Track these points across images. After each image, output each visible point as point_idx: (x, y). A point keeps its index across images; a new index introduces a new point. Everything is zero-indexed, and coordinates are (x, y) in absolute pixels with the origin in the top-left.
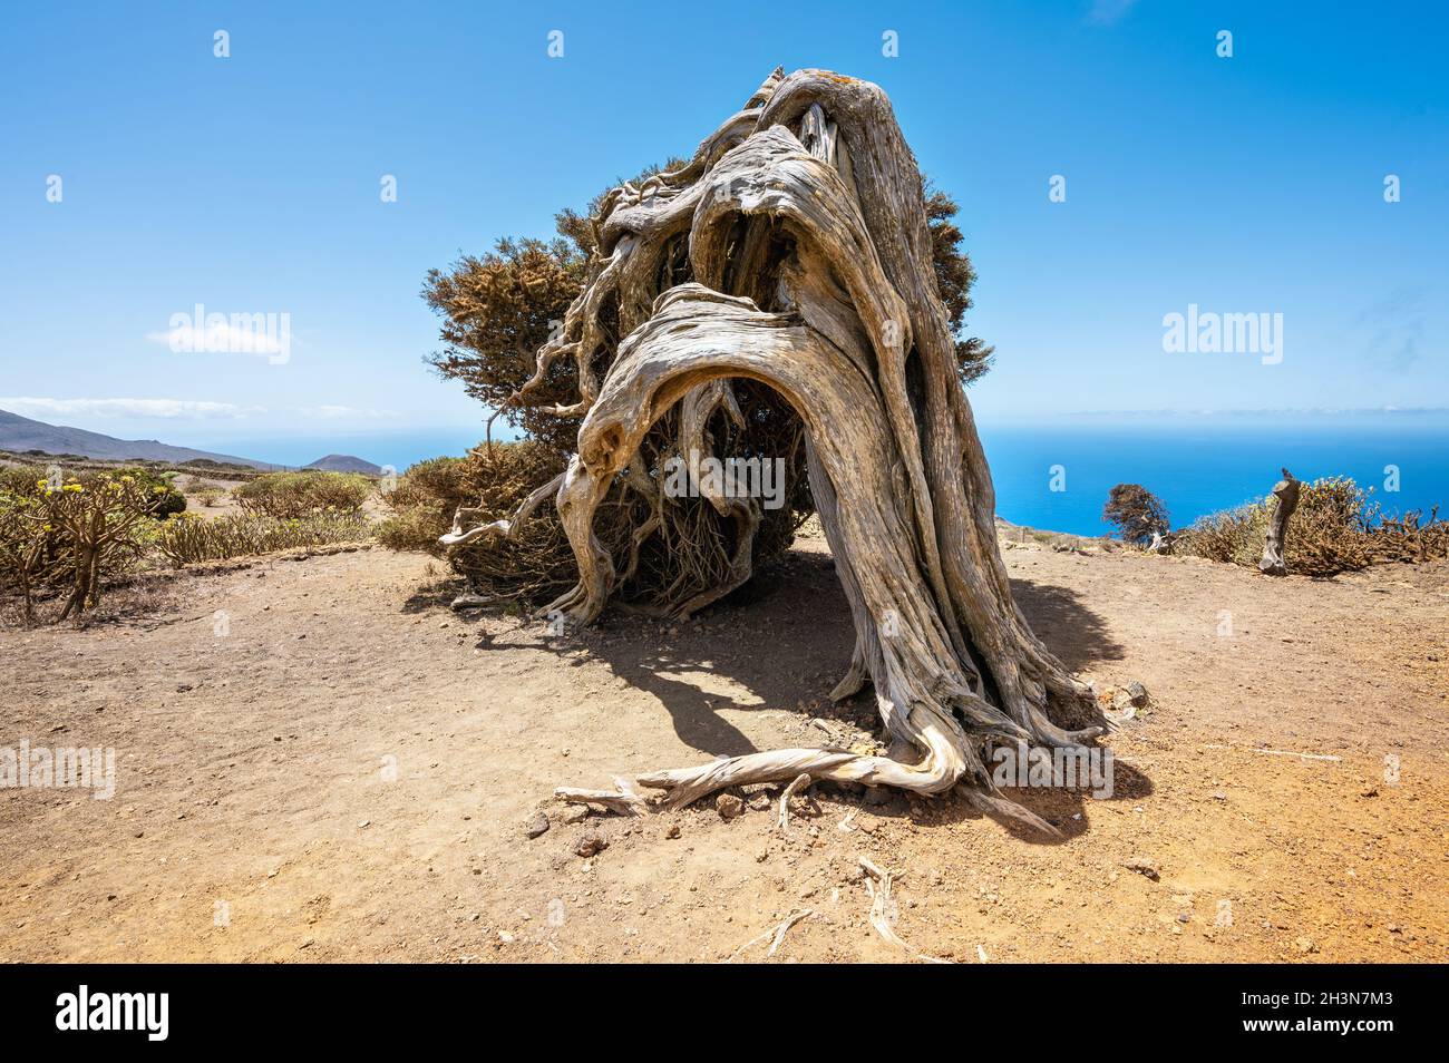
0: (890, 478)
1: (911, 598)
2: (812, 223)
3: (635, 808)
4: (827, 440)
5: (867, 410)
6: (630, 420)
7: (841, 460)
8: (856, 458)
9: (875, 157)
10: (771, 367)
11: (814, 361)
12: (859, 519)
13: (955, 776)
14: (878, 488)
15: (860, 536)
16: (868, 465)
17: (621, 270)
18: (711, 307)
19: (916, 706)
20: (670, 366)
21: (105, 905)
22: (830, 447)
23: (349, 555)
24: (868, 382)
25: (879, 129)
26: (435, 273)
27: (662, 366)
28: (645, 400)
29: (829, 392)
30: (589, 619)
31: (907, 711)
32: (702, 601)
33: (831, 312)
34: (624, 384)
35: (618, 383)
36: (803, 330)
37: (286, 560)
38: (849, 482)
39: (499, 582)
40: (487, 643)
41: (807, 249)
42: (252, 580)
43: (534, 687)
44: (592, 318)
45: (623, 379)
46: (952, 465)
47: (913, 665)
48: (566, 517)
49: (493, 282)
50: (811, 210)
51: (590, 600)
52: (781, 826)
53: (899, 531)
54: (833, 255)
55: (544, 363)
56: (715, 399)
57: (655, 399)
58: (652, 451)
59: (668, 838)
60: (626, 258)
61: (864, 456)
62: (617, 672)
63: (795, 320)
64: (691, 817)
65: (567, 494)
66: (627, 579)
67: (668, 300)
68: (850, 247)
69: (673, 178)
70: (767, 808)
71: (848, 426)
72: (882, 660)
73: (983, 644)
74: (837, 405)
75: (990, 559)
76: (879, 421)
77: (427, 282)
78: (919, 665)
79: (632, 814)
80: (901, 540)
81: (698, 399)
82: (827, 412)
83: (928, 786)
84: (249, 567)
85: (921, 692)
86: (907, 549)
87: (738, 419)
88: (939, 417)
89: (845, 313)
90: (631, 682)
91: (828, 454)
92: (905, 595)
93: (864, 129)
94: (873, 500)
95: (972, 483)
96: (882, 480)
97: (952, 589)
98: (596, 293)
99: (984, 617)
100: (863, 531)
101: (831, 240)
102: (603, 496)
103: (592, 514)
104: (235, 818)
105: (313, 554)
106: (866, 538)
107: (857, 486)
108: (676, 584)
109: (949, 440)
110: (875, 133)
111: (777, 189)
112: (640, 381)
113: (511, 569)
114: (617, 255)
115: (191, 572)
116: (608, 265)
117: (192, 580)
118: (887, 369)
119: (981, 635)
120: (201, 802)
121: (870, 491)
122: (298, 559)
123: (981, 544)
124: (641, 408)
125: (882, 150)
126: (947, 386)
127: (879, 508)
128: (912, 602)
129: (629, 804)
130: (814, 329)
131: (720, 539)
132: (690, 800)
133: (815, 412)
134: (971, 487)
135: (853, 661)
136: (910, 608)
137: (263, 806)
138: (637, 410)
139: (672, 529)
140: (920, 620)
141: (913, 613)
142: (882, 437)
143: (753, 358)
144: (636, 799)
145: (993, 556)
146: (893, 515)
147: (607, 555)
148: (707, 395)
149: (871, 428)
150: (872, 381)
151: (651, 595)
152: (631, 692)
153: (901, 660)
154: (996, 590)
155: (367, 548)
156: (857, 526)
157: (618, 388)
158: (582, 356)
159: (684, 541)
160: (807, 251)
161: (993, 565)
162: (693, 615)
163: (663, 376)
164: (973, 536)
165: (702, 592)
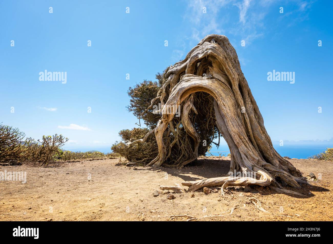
0: (237, 112)
1: (247, 141)
2: (216, 54)
3: (181, 191)
4: (222, 103)
5: (230, 96)
6: (175, 103)
7: (225, 107)
8: (229, 107)
9: (226, 47)
10: (208, 86)
11: (217, 85)
12: (231, 121)
13: (270, 181)
14: (235, 115)
15: (232, 126)
16: (232, 109)
17: (170, 80)
18: (193, 77)
19: (254, 167)
20: (185, 88)
21: (50, 202)
22: (223, 104)
23: (101, 160)
24: (230, 89)
25: (226, 42)
26: (130, 88)
27: (184, 88)
28: (179, 97)
29: (221, 92)
30: (160, 165)
31: (252, 168)
32: (187, 162)
33: (220, 76)
34: (174, 95)
35: (172, 95)
36: (214, 79)
37: (88, 160)
38: (228, 113)
39: (137, 159)
40: (136, 169)
41: (214, 62)
42: (81, 164)
43: (148, 175)
44: (164, 90)
45: (174, 94)
46: (252, 111)
47: (250, 158)
48: (157, 135)
49: (143, 87)
50: (215, 52)
51: (160, 159)
52: (222, 195)
53: (241, 125)
54: (221, 61)
55: (153, 103)
56: (190, 108)
57: (181, 97)
58: (175, 124)
59: (191, 197)
60: (171, 78)
61: (231, 106)
62: (168, 173)
63: (212, 78)
64: (196, 193)
65: (157, 129)
66: (168, 157)
67: (184, 77)
68: (224, 59)
69: (181, 62)
70: (217, 192)
71: (226, 100)
72: (241, 158)
73: (267, 155)
74: (223, 95)
75: (265, 134)
76: (234, 98)
77: (129, 90)
78: (252, 157)
79: (181, 192)
80: (242, 127)
81: (187, 108)
82: (221, 96)
83: (263, 183)
84: (80, 161)
85: (254, 164)
86: (244, 129)
87: (196, 112)
88: (247, 100)
89: (223, 76)
90: (173, 175)
91: (222, 106)
92: (245, 140)
93: (223, 42)
94: (234, 117)
95: (257, 116)
96: (236, 113)
97: (257, 141)
98: (165, 85)
99: (266, 147)
100: (232, 124)
101: (221, 58)
102: (166, 129)
103: (163, 134)
104: (80, 192)
105: (94, 160)
106: (233, 126)
107: (230, 114)
108: (180, 158)
109: (250, 105)
110: (226, 43)
111: (207, 50)
112: (178, 93)
113: (140, 155)
114: (169, 78)
115: (68, 162)
116: (167, 80)
117: (68, 163)
118: (235, 86)
119: (266, 153)
120: (72, 189)
121: (233, 115)
122: (90, 160)
123: (262, 130)
124: (178, 99)
125: (227, 46)
126: (248, 92)
127: (236, 119)
128: (247, 142)
129: (180, 190)
130: (217, 79)
131: (191, 146)
132: (196, 189)
133: (218, 96)
134: (257, 117)
135: (231, 167)
136: (247, 144)
137: (87, 190)
138: (177, 100)
139: (180, 142)
140: (250, 147)
141: (248, 145)
142: (234, 102)
143: (204, 84)
144: (182, 188)
145: (266, 133)
146: (239, 121)
147: (165, 147)
148: (189, 107)
149: (231, 100)
150: (231, 89)
151: (174, 162)
152: (172, 176)
153: (247, 157)
154: (268, 141)
155: (105, 159)
156: (231, 123)
157: (172, 97)
158: (162, 99)
159: (183, 145)
160: (214, 63)
161: (266, 135)
162: (185, 166)
163: (184, 90)
164: (259, 128)
165: (186, 160)
